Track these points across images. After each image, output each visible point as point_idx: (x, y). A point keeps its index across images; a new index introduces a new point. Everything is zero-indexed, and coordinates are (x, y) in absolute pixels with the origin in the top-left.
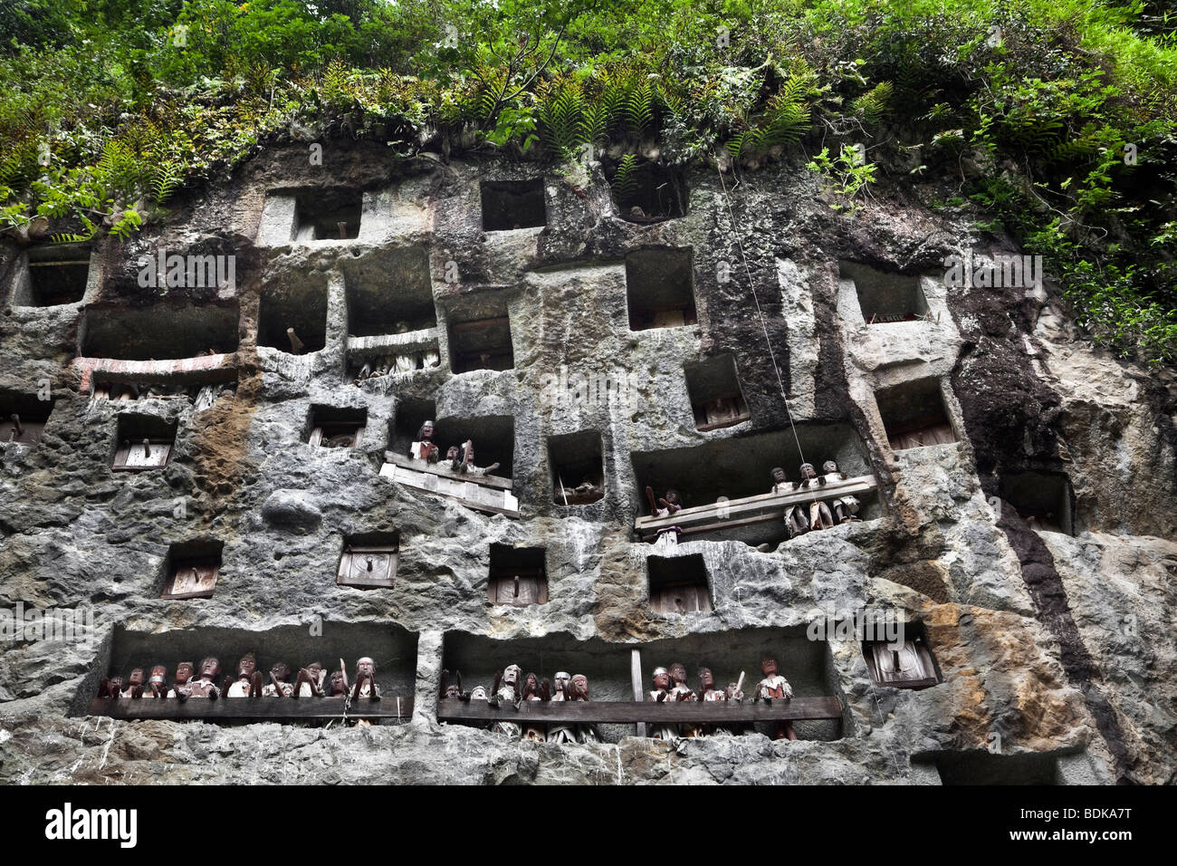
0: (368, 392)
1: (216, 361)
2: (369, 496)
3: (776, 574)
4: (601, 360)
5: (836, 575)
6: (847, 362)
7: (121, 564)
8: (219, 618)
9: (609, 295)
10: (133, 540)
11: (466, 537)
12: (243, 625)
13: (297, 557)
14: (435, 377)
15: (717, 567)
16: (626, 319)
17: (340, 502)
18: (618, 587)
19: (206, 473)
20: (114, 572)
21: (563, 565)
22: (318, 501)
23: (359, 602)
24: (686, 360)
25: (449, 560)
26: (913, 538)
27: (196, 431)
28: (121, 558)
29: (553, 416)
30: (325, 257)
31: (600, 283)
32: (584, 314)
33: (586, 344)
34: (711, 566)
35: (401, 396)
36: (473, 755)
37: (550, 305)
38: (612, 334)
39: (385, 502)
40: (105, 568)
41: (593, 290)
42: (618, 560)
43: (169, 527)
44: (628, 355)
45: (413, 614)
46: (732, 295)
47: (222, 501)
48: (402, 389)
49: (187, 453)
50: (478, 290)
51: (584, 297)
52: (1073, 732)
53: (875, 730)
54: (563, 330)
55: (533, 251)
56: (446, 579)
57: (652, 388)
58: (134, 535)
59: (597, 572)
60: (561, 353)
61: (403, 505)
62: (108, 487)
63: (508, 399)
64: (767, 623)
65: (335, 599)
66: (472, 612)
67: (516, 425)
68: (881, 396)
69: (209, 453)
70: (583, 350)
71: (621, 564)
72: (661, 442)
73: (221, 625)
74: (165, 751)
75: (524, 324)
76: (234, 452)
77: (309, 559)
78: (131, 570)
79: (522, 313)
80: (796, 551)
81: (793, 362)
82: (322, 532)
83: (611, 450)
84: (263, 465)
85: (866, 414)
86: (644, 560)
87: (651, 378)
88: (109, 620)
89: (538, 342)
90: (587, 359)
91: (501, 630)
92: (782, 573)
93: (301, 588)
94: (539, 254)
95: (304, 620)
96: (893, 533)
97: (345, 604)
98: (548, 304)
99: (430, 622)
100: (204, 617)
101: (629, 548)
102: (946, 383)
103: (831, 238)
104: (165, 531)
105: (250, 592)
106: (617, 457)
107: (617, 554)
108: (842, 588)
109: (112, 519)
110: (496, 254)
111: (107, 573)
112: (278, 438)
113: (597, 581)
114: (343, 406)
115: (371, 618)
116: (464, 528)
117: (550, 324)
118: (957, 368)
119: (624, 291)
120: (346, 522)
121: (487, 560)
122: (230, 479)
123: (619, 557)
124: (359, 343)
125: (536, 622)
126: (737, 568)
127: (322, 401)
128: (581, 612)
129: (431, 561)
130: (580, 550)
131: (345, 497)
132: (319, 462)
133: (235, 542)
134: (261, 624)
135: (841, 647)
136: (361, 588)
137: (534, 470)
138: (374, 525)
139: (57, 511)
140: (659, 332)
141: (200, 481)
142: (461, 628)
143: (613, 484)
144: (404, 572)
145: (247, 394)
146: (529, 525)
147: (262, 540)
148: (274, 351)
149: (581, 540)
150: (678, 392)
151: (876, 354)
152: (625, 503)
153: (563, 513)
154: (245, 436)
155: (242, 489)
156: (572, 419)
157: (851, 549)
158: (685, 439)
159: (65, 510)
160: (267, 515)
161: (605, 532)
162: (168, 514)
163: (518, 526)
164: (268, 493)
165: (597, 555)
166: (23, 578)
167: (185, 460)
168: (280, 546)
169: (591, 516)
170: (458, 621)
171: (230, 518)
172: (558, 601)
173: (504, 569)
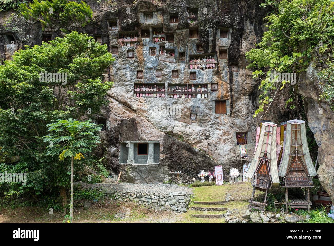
2: (158, 64)
3: (204, 75)
4: (186, 42)
5: (210, 76)
6: (216, 45)
9: (187, 34)
10: (133, 70)
11: (169, 69)
12: (147, 83)
13: (151, 73)
16: (189, 37)
18: (186, 76)
20: (132, 75)
21: (180, 72)
22: (152, 65)
23: (159, 80)
24: (196, 43)
25: (168, 73)
26: (219, 72)
27: (136, 53)
28: (132, 73)
29: (179, 49)
30: (149, 25)
31: (185, 32)
32: (183, 36)
33: (184, 40)
34: (197, 74)
38: (187, 39)
39: (160, 65)
44: (189, 42)
45: (164, 81)
47: (142, 64)
50: (170, 32)
51: (183, 34)
52: (228, 98)
54: (181, 38)
55: (177, 27)
56: (167, 76)
57: (192, 46)
60: (180, 41)
61: (162, 65)
62: (128, 61)
63: (174, 47)
64: (201, 83)
66: (170, 80)
67: (175, 50)
68: (219, 50)
69: (139, 57)
72: (193, 54)
75: (176, 37)
76: (141, 57)
77: (153, 74)
78: (134, 75)
79: (175, 35)
80: (206, 72)
81: (209, 45)
82: (153, 69)
84: (145, 59)
85: (217, 53)
86: (189, 72)
88: (133, 82)
89: (177, 39)
90: (184, 42)
91: (174, 82)
93: (152, 78)
96: (217, 71)
97: (157, 81)
98: (179, 34)
99: (166, 82)
101: (188, 70)
102: (227, 50)
103: (217, 24)
104: (136, 68)
105: (147, 78)
108: (210, 78)
109: (130, 67)
110: (172, 28)
112: (146, 54)
113: (184, 75)
115: (160, 82)
116: (169, 67)
117: (179, 37)
118: (229, 48)
119: (189, 33)
120: (156, 68)
121: (172, 72)
122: (142, 61)
123: (187, 72)
124: (154, 36)
125: (177, 81)
126: (199, 74)
127: (150, 46)
128: (182, 80)
129: (166, 73)
130: (182, 70)
131: (155, 65)
132: (152, 59)
133: (144, 71)
134: (149, 82)
135: (209, 86)
136: (159, 77)
137: (177, 56)
138: (159, 68)
139: (124, 66)
140: (193, 39)
141: (139, 61)
142: (170, 83)
143: (187, 59)
144: (163, 75)
145: (141, 45)
146: (177, 64)
147: (147, 71)
148: (144, 38)
149: (182, 69)
150: (195, 47)
151: (220, 44)
152: (188, 62)
153: (181, 62)
154: (142, 54)
155: (144, 63)
156: (182, 50)
157: (212, 73)
158: (195, 53)
159: (125, 66)
160: (147, 68)
161: (185, 66)
162: (136, 66)
163: (175, 65)
164: (147, 64)
165: (184, 71)
166: (124, 77)
167: (136, 58)
168: (149, 72)
169: (184, 63)
170: (169, 82)
171: (143, 67)
172: (180, 78)
173: (174, 71)
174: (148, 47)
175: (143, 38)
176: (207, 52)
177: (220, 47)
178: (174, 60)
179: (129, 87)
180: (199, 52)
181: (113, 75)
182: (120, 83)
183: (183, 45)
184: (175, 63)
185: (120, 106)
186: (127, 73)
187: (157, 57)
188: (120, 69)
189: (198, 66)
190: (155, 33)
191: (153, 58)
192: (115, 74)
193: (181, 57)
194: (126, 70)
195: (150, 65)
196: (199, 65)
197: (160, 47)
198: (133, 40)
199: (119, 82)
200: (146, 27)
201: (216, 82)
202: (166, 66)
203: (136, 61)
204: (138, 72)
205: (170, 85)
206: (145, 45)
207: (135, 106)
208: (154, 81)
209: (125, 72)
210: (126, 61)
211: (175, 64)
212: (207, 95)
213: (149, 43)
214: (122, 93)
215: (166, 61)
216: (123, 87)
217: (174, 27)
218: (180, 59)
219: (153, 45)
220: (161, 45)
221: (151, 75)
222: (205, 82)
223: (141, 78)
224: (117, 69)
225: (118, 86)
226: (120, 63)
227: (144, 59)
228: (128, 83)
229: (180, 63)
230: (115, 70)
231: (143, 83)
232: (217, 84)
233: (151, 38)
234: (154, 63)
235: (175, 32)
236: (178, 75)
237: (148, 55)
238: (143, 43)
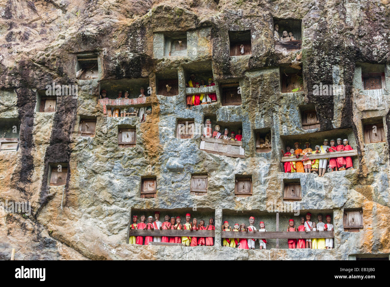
0: (194, 111)
1: (144, 100)
2: (198, 159)
3: (321, 188)
4: (271, 103)
5: (339, 190)
6: (354, 107)
7: (129, 185)
8: (159, 205)
9: (273, 80)
10: (131, 175)
11: (228, 172)
12: (166, 207)
13: (178, 183)
14: (216, 106)
15: (304, 184)
16: (279, 88)
17: (189, 162)
18: (273, 191)
19: (148, 150)
20: (128, 189)
21: (257, 181)
22: (182, 162)
23: (198, 201)
24: (299, 104)
25: (223, 182)
26: (365, 177)
27: (142, 132)
28: (129, 182)
29: (255, 122)
30: (176, 63)
31: (270, 76)
32: (265, 87)
33: (266, 97)
34: (302, 184)
35: (205, 112)
36: (231, 257)
37: (253, 84)
38: (274, 94)
39: (203, 161)
40: (125, 188)
41: (268, 79)
42: (274, 180)
43: (140, 170)
44: (280, 101)
45: (213, 203)
46: (316, 81)
47: (154, 161)
48: (205, 110)
49: (141, 141)
50: (229, 78)
51: (265, 81)
53: (341, 245)
54: (258, 93)
55: (247, 65)
56: (222, 189)
57: (288, 113)
58: (131, 173)
59: (267, 184)
60: (256, 100)
61: (208, 162)
62: (119, 154)
63: (240, 116)
64: (316, 208)
65: (191, 200)
66: (230, 201)
67: (243, 125)
68: (363, 120)
69: (148, 142)
70: (265, 99)
71: (275, 182)
72: (290, 132)
73: (160, 208)
74: (153, 256)
75: (245, 89)
76: (155, 141)
77: (182, 184)
78: (132, 187)
79: (244, 86)
80: (329, 179)
81: (335, 107)
82: (185, 172)
83: (274, 134)
84: (165, 147)
85: (357, 128)
86: (282, 180)
87: (287, 110)
88: (129, 206)
89: (249, 96)
90: (266, 103)
91: (239, 207)
92: (323, 188)
93: (181, 195)
94: (249, 67)
95: (183, 207)
96: (359, 175)
97: (194, 202)
98: (252, 83)
99: (218, 205)
100: (155, 205)
101: (278, 176)
102: (384, 119)
103: (353, 55)
104: (139, 171)
105: (166, 196)
106: (276, 137)
107: (274, 178)
108: (340, 195)
109: (123, 167)
110: (235, 66)
111: (126, 189)
112: (168, 135)
113: (267, 189)
114: (186, 118)
115: (201, 206)
116: (227, 167)
117: (253, 90)
118: (389, 113)
119: (279, 79)
120: (191, 169)
121: (234, 181)
122: (155, 153)
123: (275, 179)
124: (190, 91)
125: (249, 204)
126: (310, 184)
127: (179, 116)
128: (262, 201)
129: (217, 183)
130: (263, 175)
131: (190, 160)
132: (181, 146)
133: (160, 176)
134: (171, 207)
135: (337, 215)
136: (198, 193)
137: (248, 141)
138: (200, 170)
139: (107, 165)
140: (290, 94)
141: (147, 153)
142: (227, 207)
143: (274, 146)
144: (210, 188)
145: (155, 113)
146: (247, 161)
147: (168, 176)
148: (162, 96)
149: (263, 171)
150: (296, 115)
151: (363, 105)
152: (278, 154)
153: (258, 155)
154: (157, 134)
155: (159, 157)
156: (261, 123)
157: (345, 180)
158: (298, 131)
159: (109, 165)
160: (168, 168)
161: (271, 166)
162: (139, 165)
163: (244, 163)
164: (167, 159)
165: (268, 178)
166: (104, 192)
167: (141, 144)
168: (173, 179)
169: (267, 157)
170: (226, 205)
171: (157, 167)
172: (255, 196)
173: (240, 178)
174: (172, 119)
175: (159, 97)
176: (328, 127)
177: (365, 111)
178: (242, 152)
179: (117, 218)
180: (306, 127)
181: (77, 189)
182: (93, 208)
183: (264, 111)
184: (242, 158)
186: (115, 181)
187: (195, 143)
188: (96, 173)
189: (305, 164)
190: (191, 85)
191: (184, 145)
192: (81, 184)
193: (261, 143)
194: (112, 175)
195: (175, 162)
196: (309, 163)
197: (205, 118)
198: (135, 101)
199: (93, 204)
200: (170, 67)
201: (356, 206)
202: (219, 165)
203: (139, 153)
204: (145, 179)
205: (228, 215)
206: (165, 114)
208: (186, 202)
209: (109, 179)
210: (113, 152)
211: (245, 160)
212: (331, 241)
213: (176, 108)
214: (99, 233)
215: (221, 153)
216: (101, 217)
217: (239, 64)
218: (257, 148)
219: (186, 113)
220: (207, 111)
221: (176, 187)
222: (325, 205)
223: (151, 195)
224: (88, 173)
225: (89, 216)
226: (98, 158)
227: (161, 145)
228: (114, 207)
229: (256, 159)
230: (84, 175)
231: (156, 207)
232: (360, 210)
233: (181, 94)
234: (187, 157)
235: (243, 78)
236: (250, 189)
237: (171, 137)
238: (161, 107)
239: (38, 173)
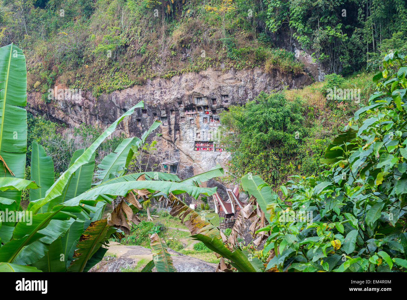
174: (202, 118)
175: (198, 112)
179: (191, 144)
182: (186, 141)
185: (186, 157)
187: (208, 124)
188: (186, 132)
190: (206, 108)
191: (205, 125)
192: (183, 135)
198: (193, 113)
200: (199, 106)
206: (201, 116)
207: (194, 158)
210: (189, 126)
213: (203, 115)
214: (188, 148)
215: (214, 126)
216: (188, 144)
217: (215, 107)
219: (205, 116)
225: (185, 143)
226: (186, 128)
227: (200, 125)
228: (191, 141)
230: (183, 133)
233: (203, 111)
234: (206, 128)
235: (216, 110)
237: (202, 123)
238: (199, 115)
239: (173, 132)
